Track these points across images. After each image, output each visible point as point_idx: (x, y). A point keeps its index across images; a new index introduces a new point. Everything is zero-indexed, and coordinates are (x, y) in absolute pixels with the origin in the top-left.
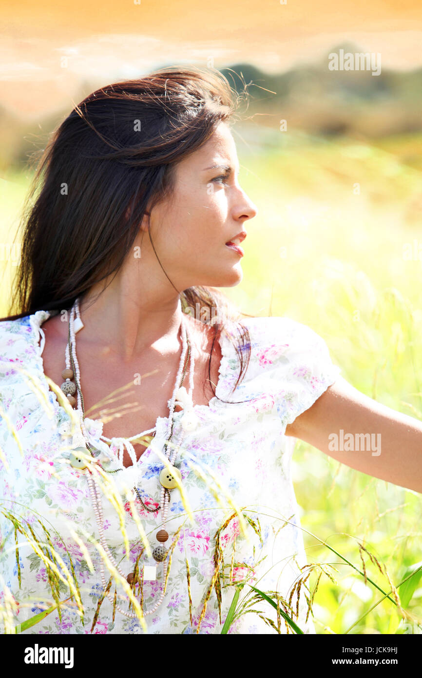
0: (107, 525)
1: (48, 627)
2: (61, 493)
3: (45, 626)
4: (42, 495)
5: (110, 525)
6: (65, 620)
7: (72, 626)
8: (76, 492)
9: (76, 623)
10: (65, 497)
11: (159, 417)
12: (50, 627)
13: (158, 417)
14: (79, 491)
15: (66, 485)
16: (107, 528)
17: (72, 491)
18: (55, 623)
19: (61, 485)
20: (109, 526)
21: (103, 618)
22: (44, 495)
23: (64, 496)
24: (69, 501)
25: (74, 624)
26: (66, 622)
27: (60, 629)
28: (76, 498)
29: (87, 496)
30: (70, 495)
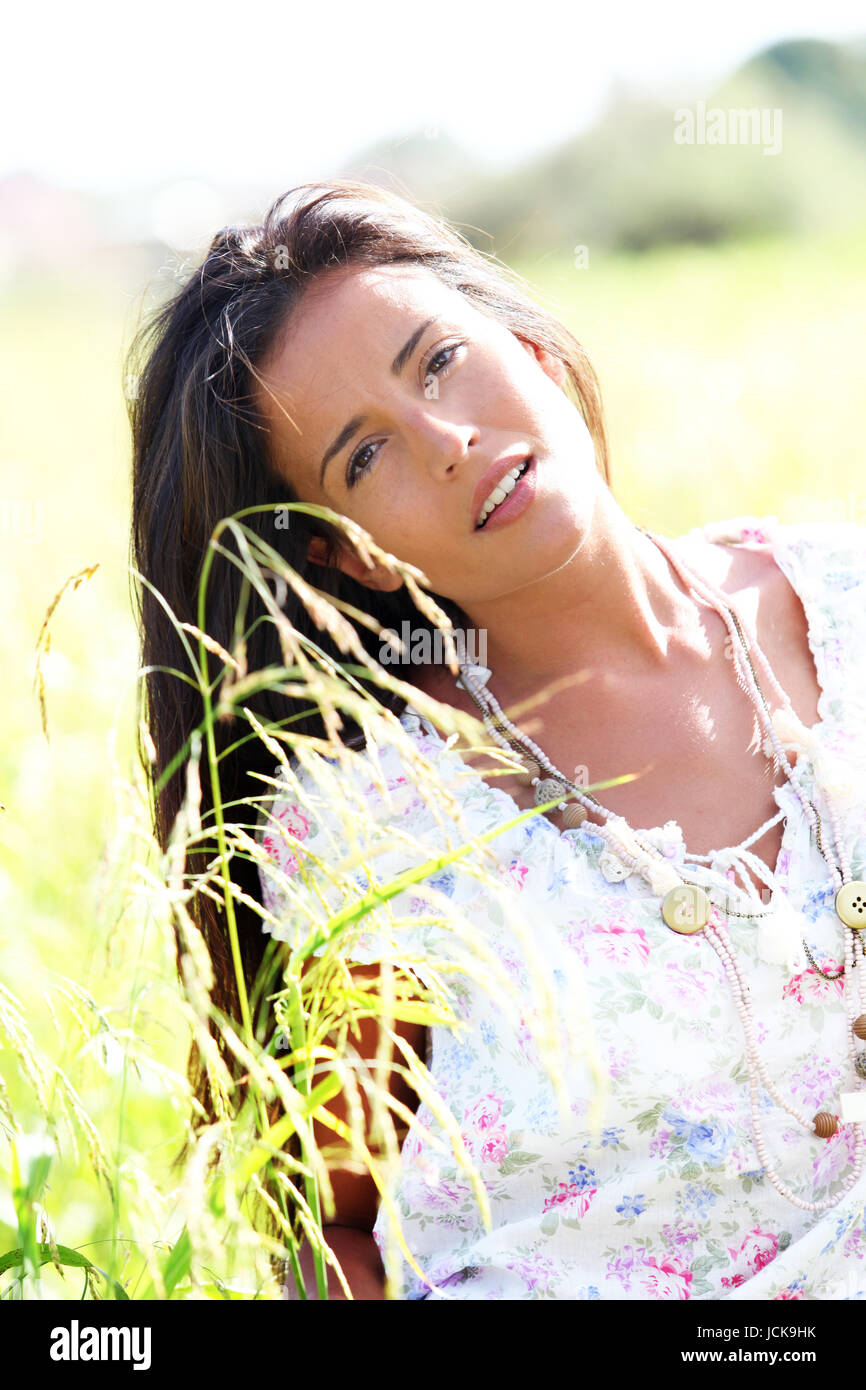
0: (762, 1032)
1: (645, 1240)
2: (675, 987)
3: (638, 1237)
4: (639, 1001)
5: (767, 1032)
6: (684, 1228)
7: (697, 1239)
8: (701, 978)
9: (706, 1232)
10: (685, 992)
11: (776, 788)
12: (648, 1239)
13: (773, 790)
14: (706, 973)
15: (681, 967)
16: (764, 1039)
17: (693, 976)
18: (661, 1233)
19: (671, 971)
20: (766, 1035)
21: (766, 1222)
22: (643, 1000)
23: (682, 992)
24: (694, 999)
25: (701, 1235)
26: (685, 1232)
27: (671, 1245)
28: (704, 990)
29: (721, 981)
30: (693, 988)
